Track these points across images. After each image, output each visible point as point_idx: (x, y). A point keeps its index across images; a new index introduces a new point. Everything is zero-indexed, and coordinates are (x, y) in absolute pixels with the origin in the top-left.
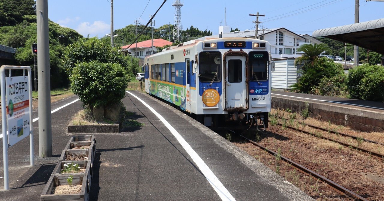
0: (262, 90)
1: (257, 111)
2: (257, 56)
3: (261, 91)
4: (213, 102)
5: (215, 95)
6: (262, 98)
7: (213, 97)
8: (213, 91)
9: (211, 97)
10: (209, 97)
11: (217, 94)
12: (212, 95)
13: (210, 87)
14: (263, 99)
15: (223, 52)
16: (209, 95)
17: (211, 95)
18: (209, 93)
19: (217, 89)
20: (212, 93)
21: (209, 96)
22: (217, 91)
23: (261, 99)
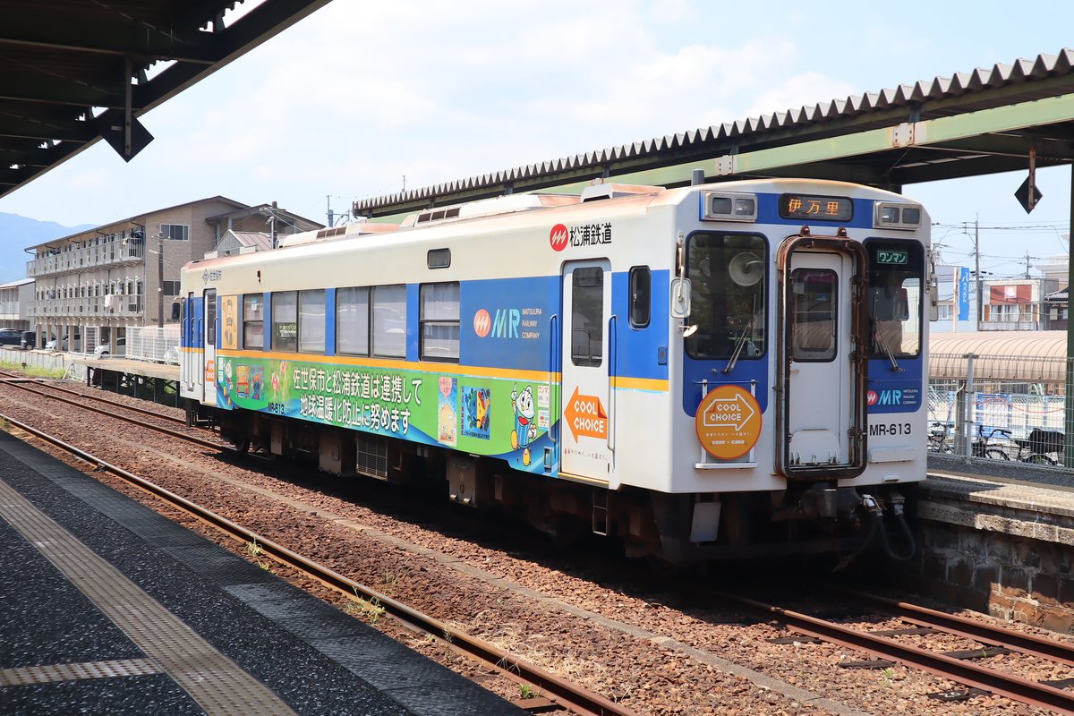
0: (903, 394)
1: (887, 478)
2: (888, 258)
3: (898, 397)
4: (737, 442)
5: (745, 412)
6: (900, 425)
7: (735, 422)
8: (739, 395)
9: (731, 422)
10: (722, 422)
11: (753, 409)
12: (736, 412)
13: (726, 379)
14: (904, 429)
15: (778, 235)
16: (723, 412)
17: (730, 412)
18: (723, 403)
19: (753, 388)
20: (734, 402)
21: (725, 417)
22: (753, 392)
23: (898, 428)
